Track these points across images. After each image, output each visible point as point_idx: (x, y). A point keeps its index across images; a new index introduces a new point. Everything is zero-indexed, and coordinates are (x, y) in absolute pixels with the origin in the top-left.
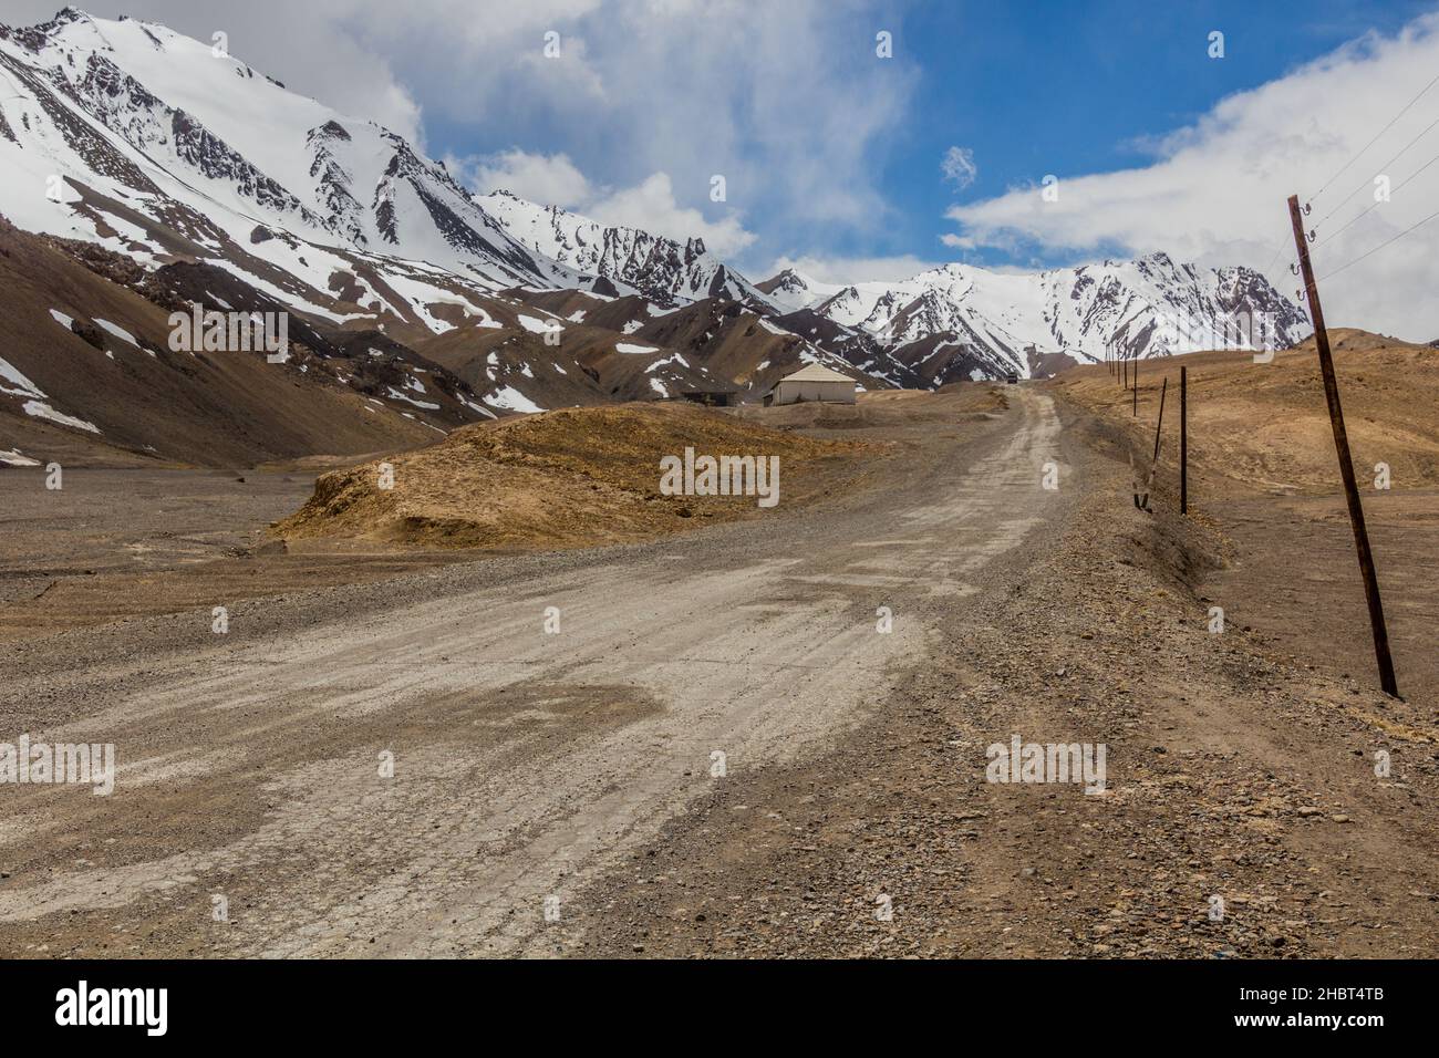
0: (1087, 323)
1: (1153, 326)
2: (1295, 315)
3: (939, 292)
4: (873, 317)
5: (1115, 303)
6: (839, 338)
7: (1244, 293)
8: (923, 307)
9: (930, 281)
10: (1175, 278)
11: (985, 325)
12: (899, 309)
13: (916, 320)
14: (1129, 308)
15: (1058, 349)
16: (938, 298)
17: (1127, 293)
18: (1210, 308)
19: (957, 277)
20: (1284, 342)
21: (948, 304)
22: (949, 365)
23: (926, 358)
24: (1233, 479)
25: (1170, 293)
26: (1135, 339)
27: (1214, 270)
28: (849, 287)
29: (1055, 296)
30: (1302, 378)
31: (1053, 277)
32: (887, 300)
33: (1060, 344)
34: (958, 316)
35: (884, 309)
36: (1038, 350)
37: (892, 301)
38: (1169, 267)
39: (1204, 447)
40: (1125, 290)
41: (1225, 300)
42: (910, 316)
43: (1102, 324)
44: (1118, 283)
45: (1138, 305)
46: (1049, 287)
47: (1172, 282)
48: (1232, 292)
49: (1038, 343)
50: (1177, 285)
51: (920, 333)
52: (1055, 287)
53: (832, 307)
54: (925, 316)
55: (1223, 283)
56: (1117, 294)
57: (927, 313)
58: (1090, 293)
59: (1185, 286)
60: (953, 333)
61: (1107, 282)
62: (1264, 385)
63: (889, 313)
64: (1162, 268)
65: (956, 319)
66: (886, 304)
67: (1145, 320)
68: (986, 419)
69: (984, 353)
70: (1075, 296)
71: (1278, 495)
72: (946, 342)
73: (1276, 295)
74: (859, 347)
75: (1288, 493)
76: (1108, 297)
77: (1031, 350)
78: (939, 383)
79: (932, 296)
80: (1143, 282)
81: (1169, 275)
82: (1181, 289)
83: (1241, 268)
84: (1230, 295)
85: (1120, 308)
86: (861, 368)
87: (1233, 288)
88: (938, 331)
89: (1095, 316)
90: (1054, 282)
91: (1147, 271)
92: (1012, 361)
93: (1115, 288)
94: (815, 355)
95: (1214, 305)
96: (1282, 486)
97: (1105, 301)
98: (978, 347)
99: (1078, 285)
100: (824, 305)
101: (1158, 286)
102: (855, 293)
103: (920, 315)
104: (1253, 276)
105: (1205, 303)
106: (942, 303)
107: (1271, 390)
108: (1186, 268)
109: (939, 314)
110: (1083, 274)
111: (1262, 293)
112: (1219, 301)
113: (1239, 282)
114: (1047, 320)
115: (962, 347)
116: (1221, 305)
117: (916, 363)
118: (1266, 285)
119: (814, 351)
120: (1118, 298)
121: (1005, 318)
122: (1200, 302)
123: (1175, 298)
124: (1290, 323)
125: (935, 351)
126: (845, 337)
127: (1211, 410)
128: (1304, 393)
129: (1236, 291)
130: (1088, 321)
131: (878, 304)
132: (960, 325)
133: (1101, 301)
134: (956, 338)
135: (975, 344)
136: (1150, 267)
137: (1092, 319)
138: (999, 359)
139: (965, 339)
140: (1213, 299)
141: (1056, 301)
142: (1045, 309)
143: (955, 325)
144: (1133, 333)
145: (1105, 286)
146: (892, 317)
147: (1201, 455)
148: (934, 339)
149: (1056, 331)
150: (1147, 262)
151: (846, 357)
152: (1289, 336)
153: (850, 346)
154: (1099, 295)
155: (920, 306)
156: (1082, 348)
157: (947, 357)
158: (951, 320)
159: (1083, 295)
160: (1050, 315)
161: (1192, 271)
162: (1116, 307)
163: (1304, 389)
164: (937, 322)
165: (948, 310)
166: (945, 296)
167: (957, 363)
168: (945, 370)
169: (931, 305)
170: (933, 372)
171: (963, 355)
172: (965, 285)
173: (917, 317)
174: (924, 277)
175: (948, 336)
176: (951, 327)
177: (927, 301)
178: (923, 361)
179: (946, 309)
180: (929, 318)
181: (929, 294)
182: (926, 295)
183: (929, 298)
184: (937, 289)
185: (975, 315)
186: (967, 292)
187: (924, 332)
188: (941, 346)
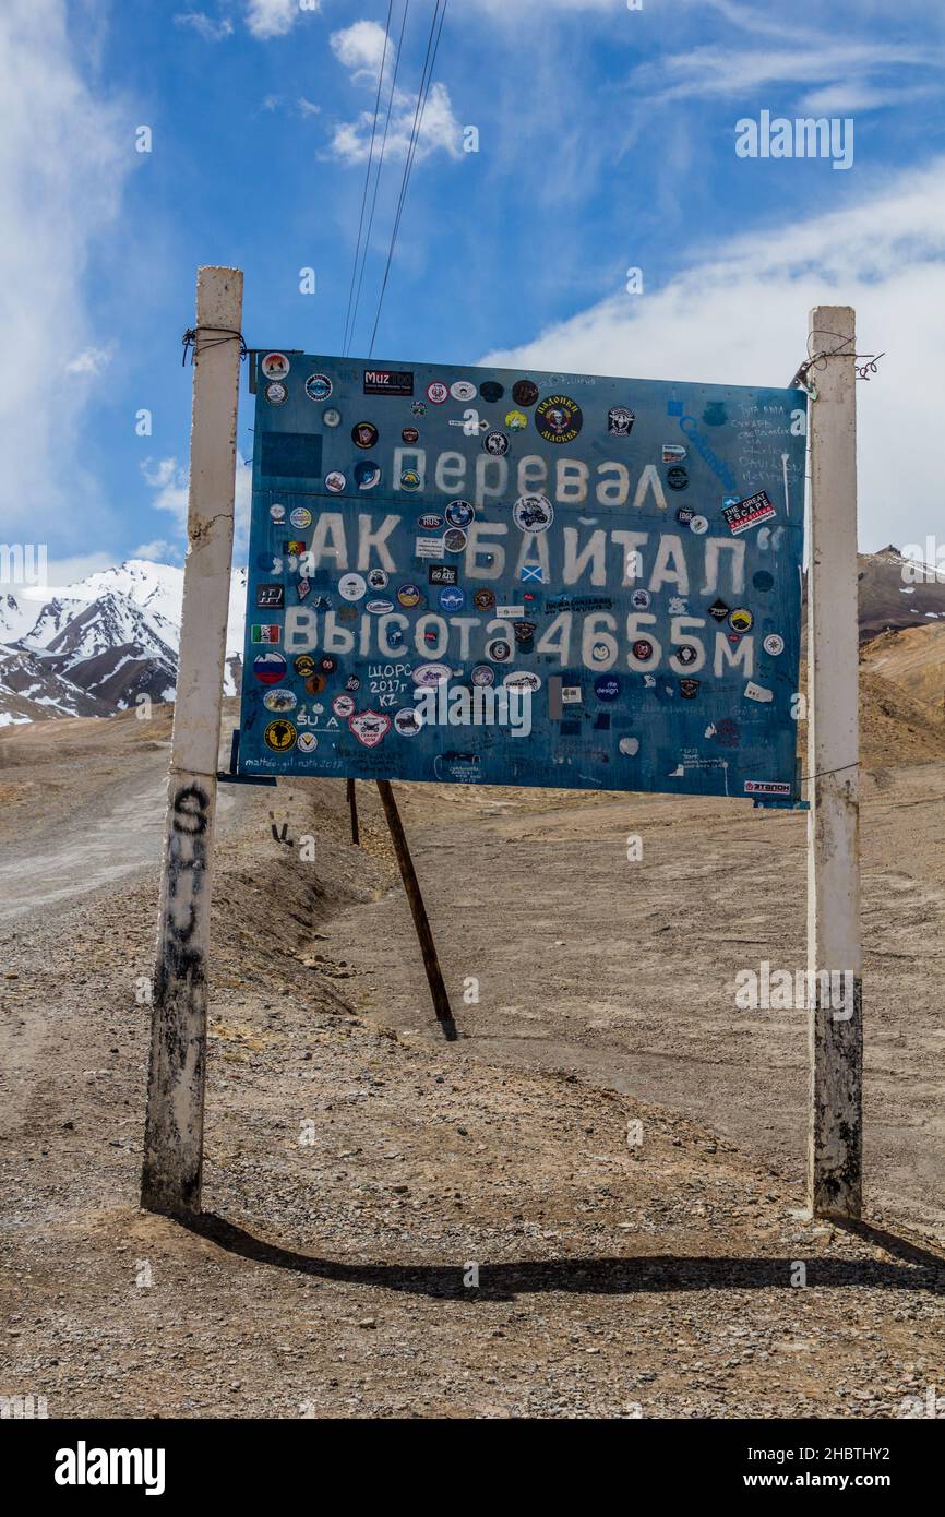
3: (118, 596)
4: (37, 630)
8: (99, 616)
9: (106, 583)
12: (69, 619)
13: (92, 631)
16: (117, 604)
19: (139, 577)
21: (129, 609)
22: (135, 684)
23: (106, 677)
32: (53, 609)
34: (143, 625)
35: (51, 620)
37: (61, 610)
42: (83, 627)
51: (97, 648)
54: (101, 627)
57: (105, 622)
60: (137, 646)
63: (57, 625)
65: (140, 629)
66: (53, 613)
68: (156, 748)
71: (492, 815)
72: (129, 657)
74: (21, 668)
79: (110, 602)
86: (24, 694)
88: (120, 644)
96: (498, 804)
98: (168, 661)
102: (12, 602)
103: (95, 626)
106: (123, 610)
109: (119, 623)
115: (149, 662)
117: (94, 685)
125: (117, 668)
131: (43, 614)
132: (146, 636)
134: (142, 652)
135: (165, 658)
139: (153, 651)
143: (140, 635)
146: (61, 629)
148: (114, 653)
153: (10, 667)
155: (95, 615)
157: (132, 675)
158: (135, 629)
164: (118, 633)
165: (131, 617)
166: (126, 600)
167: (144, 681)
168: (130, 691)
169: (109, 612)
170: (116, 694)
171: (151, 672)
172: (150, 586)
173: (92, 629)
174: (98, 579)
175: (132, 649)
176: (135, 638)
177: (104, 608)
178: (103, 681)
179: (127, 617)
180: (107, 628)
181: (106, 599)
182: (101, 601)
183: (105, 605)
184: (115, 593)
185: (162, 622)
186: (152, 595)
187: (102, 646)
188: (123, 662)
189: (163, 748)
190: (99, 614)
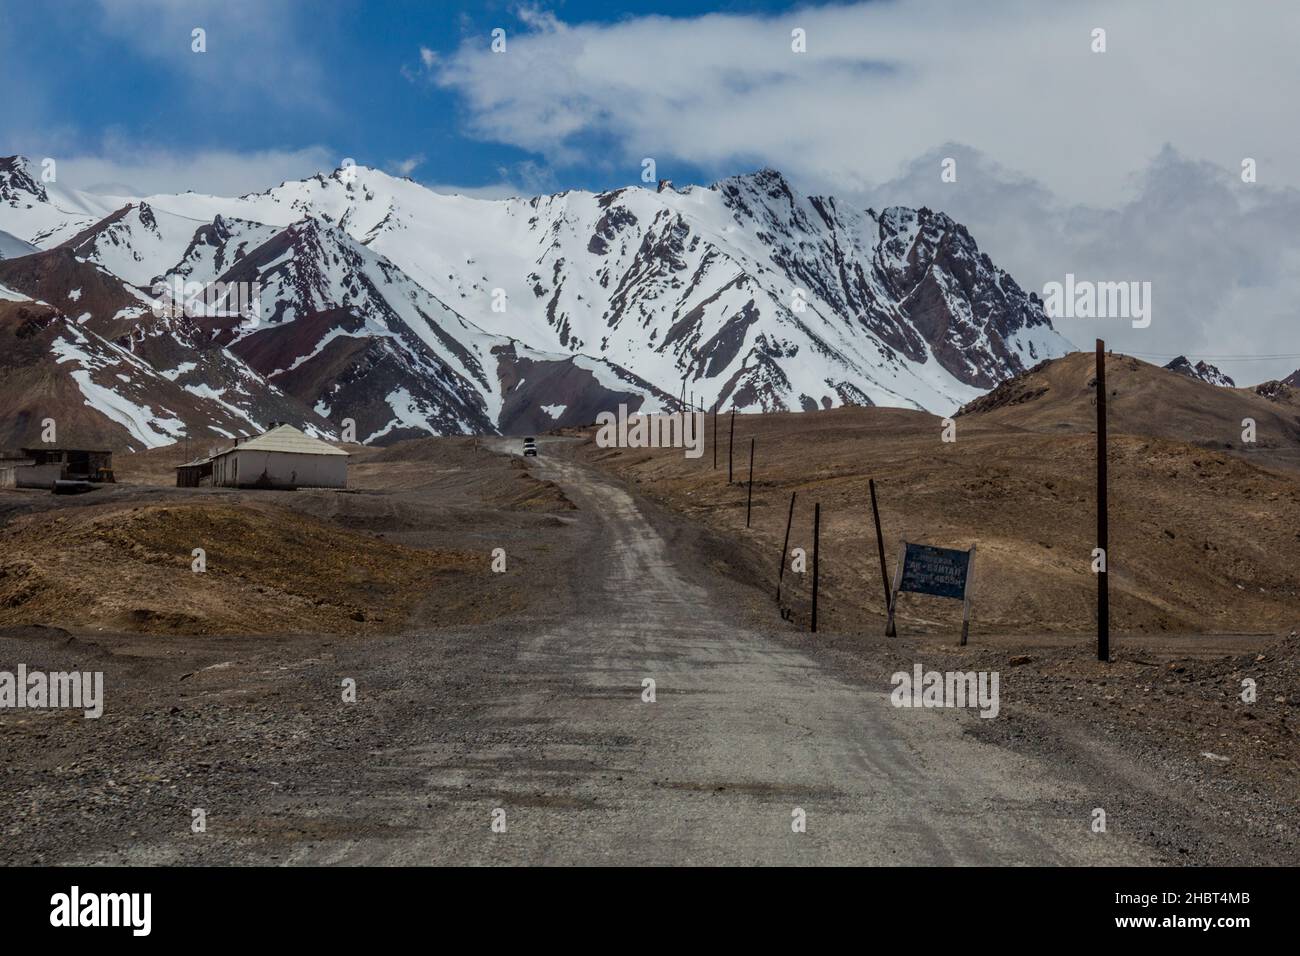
0: (619, 304)
1: (751, 314)
2: (1025, 310)
3: (323, 224)
4: (185, 266)
5: (677, 266)
6: (126, 313)
7: (930, 261)
8: (290, 253)
9: (305, 198)
10: (795, 222)
11: (415, 295)
12: (239, 253)
13: (276, 278)
14: (703, 278)
15: (558, 352)
16: (322, 237)
17: (701, 249)
18: (862, 284)
19: (360, 195)
20: (1001, 361)
21: (342, 248)
22: (345, 378)
23: (299, 361)
24: (869, 612)
25: (786, 251)
26: (713, 341)
27: (871, 212)
28: (136, 201)
29: (557, 245)
30: (971, 480)
31: (554, 207)
32: (215, 233)
33: (564, 341)
34: (361, 276)
35: (208, 251)
36: (520, 353)
37: (227, 236)
38: (784, 201)
39: (835, 572)
40: (696, 240)
41: (891, 272)
42: (262, 269)
43: (649, 306)
44: (683, 227)
45: (721, 273)
46: (545, 226)
47: (790, 230)
48: (905, 257)
49: (523, 336)
50: (799, 237)
51: (281, 306)
52: (557, 226)
53: (99, 242)
54: (293, 272)
55: (889, 238)
56: (680, 248)
57: (298, 264)
58: (626, 245)
59: (814, 239)
60: (352, 311)
61: (662, 223)
62: (919, 489)
63: (219, 260)
64: (772, 203)
65: (355, 281)
66: (213, 240)
67: (735, 302)
69: (415, 357)
70: (597, 246)
72: (340, 331)
73: (990, 268)
74: (167, 333)
75: (930, 631)
76: (663, 252)
77: (505, 353)
78: (325, 414)
79: (310, 231)
80: (733, 228)
81: (785, 217)
82: (808, 245)
83: (924, 211)
84: (901, 264)
85: (685, 277)
86: (170, 375)
87: (908, 250)
88: (321, 305)
89: (634, 289)
90: (556, 217)
91: (742, 206)
92: (467, 374)
93: (676, 236)
94: (83, 347)
95: (870, 281)
97: (657, 261)
98: (404, 345)
99: (602, 226)
100: (81, 236)
101: (761, 236)
102: (147, 217)
103: (282, 269)
104: (947, 228)
105: (852, 275)
106: (329, 247)
107: (928, 498)
108: (817, 204)
109: (323, 269)
110: (614, 204)
111: (960, 261)
112: (879, 272)
113: (920, 239)
114: (539, 291)
115: (371, 342)
116: (884, 284)
117: (278, 371)
118: (971, 246)
119: (82, 339)
120: (684, 257)
121: (456, 283)
122: (842, 273)
123: (795, 263)
124: (1016, 325)
125: (320, 347)
126: (138, 312)
127: (848, 522)
128: (972, 502)
129: (914, 254)
130: (622, 299)
131: (197, 241)
132: (363, 294)
133: (649, 259)
134: (361, 324)
135: (396, 337)
136: (747, 198)
137: (629, 296)
138: (446, 371)
139: (377, 325)
140: (868, 269)
141: (558, 254)
142: (537, 269)
143: (355, 293)
144: (710, 328)
145: (658, 230)
146: (225, 269)
147: (832, 583)
148: (311, 323)
149: (557, 316)
150: (742, 188)
151: (141, 351)
152: (1013, 349)
153: (148, 330)
154: (645, 248)
155: (283, 251)
156: (606, 353)
157: (341, 363)
158: (346, 282)
159: (614, 245)
160: (546, 282)
161: (829, 211)
162: (679, 274)
163: (973, 497)
164: (318, 284)
165: (342, 262)
166: (337, 232)
167: (361, 374)
168: (338, 387)
169: (307, 249)
170: (313, 390)
171: (374, 360)
172: (375, 212)
173: (277, 274)
174: (294, 190)
175: (343, 316)
176: (346, 297)
177: (299, 241)
178: (294, 366)
179: (336, 261)
180: (301, 276)
181: (304, 226)
182: (297, 228)
183: (303, 235)
184: (319, 218)
185: (393, 275)
186: (379, 226)
187: (289, 304)
188: (329, 337)
189: (566, 525)
190: (291, 251)
